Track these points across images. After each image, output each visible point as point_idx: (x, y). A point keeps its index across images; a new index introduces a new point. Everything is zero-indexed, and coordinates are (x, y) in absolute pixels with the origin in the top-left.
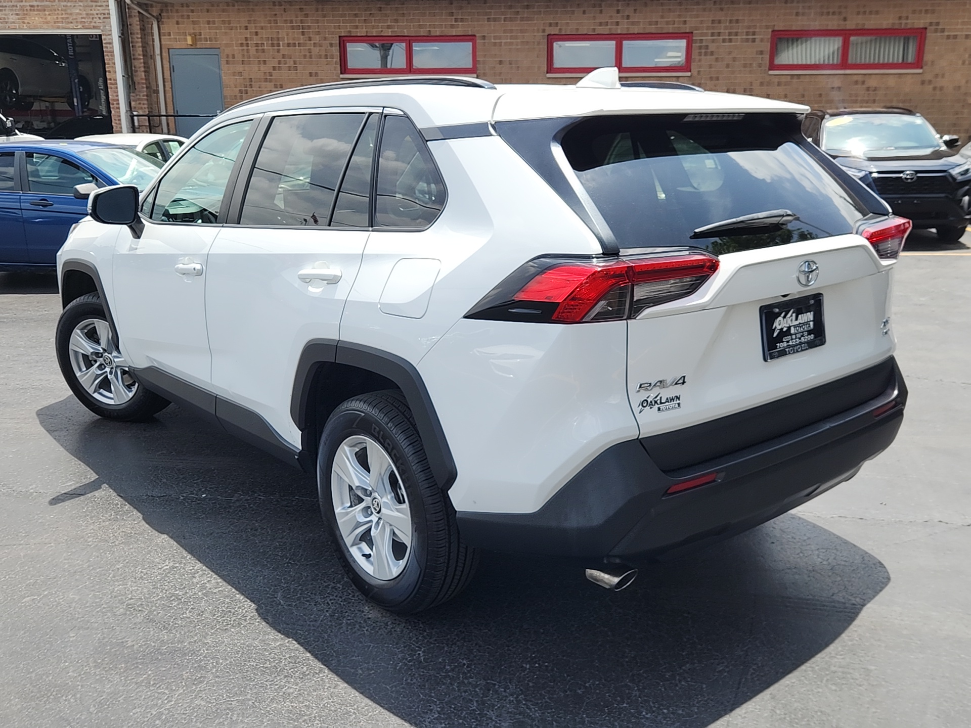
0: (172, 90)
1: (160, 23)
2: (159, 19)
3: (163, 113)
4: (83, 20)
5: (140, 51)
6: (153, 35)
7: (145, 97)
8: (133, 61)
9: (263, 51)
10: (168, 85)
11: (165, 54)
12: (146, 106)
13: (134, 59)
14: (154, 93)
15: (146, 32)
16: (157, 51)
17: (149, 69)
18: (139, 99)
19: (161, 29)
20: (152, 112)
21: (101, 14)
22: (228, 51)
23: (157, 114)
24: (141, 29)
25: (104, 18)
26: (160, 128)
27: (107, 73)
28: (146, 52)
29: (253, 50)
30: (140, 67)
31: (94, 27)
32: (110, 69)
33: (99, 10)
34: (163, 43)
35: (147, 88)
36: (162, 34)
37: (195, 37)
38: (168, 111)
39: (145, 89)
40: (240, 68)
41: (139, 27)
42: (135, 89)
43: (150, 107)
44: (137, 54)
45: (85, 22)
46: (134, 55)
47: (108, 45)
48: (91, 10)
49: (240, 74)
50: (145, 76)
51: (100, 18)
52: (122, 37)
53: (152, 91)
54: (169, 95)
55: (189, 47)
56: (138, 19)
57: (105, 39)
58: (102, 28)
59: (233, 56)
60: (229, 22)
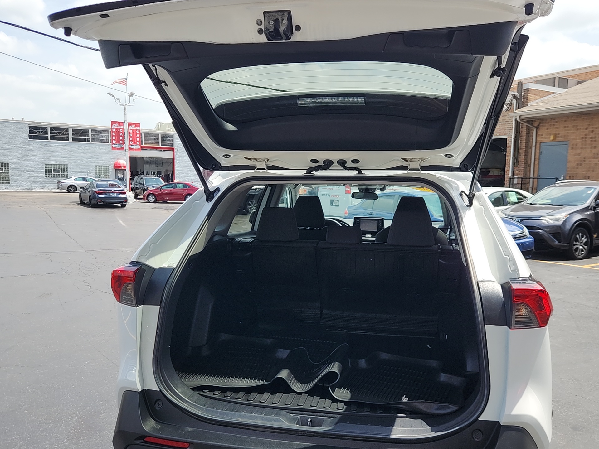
0: (539, 165)
1: (538, 130)
2: (537, 128)
3: (532, 176)
4: (500, 131)
5: (524, 145)
6: (533, 137)
7: (523, 169)
8: (519, 150)
9: (595, 141)
10: (537, 162)
11: (538, 146)
12: (522, 173)
13: (520, 149)
14: (529, 166)
15: (529, 135)
16: (534, 144)
17: (527, 154)
18: (519, 170)
19: (538, 133)
20: (525, 176)
21: (509, 127)
22: (574, 142)
23: (528, 177)
24: (526, 134)
25: (510, 129)
26: (528, 185)
27: (507, 157)
28: (528, 145)
29: (588, 141)
30: (522, 153)
31: (505, 134)
32: (509, 155)
33: (508, 125)
34: (538, 140)
35: (525, 163)
36: (537, 135)
37: (556, 136)
38: (534, 176)
39: (523, 164)
40: (579, 151)
41: (525, 133)
42: (518, 164)
43: (525, 173)
44: (522, 146)
45: (500, 132)
46: (520, 147)
47: (509, 143)
48: (505, 126)
49: (579, 154)
50: (525, 157)
51: (508, 130)
52: (515, 138)
53: (527, 165)
54: (536, 167)
55: (552, 141)
56: (526, 128)
57: (508, 140)
58: (508, 134)
59: (576, 145)
60: (577, 126)
